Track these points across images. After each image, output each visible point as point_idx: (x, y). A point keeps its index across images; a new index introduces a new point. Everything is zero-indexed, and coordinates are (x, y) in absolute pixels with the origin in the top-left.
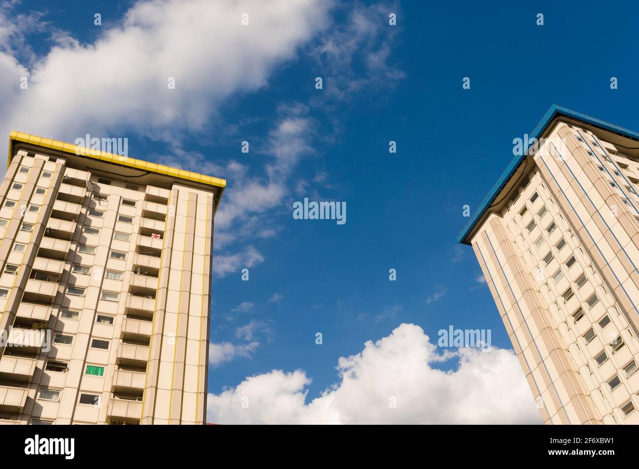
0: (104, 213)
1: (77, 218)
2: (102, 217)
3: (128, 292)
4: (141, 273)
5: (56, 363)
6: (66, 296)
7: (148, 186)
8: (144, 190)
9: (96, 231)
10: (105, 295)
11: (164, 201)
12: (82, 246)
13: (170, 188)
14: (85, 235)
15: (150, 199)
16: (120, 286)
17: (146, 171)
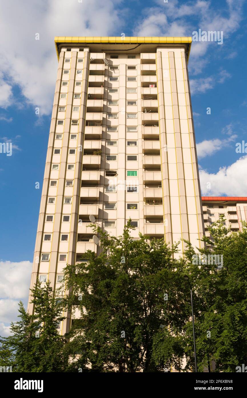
0: (118, 78)
1: (103, 84)
2: (118, 80)
3: (142, 125)
4: (148, 112)
5: (110, 172)
6: (108, 133)
7: (141, 54)
8: (139, 57)
9: (116, 90)
10: (129, 129)
11: (153, 62)
12: (110, 101)
13: (155, 52)
14: (110, 94)
15: (144, 62)
16: (137, 122)
17: (138, 43)
